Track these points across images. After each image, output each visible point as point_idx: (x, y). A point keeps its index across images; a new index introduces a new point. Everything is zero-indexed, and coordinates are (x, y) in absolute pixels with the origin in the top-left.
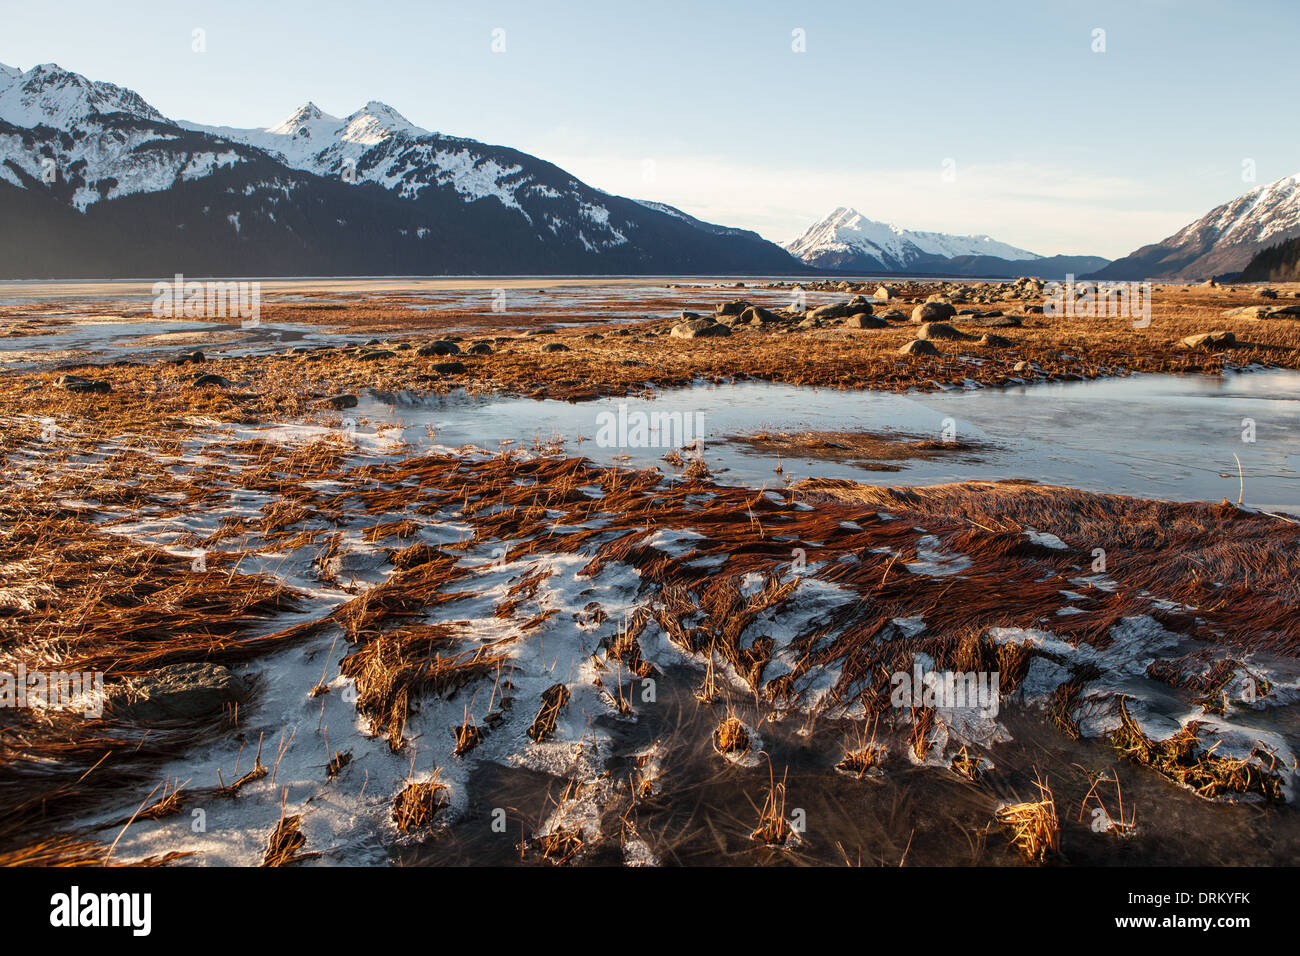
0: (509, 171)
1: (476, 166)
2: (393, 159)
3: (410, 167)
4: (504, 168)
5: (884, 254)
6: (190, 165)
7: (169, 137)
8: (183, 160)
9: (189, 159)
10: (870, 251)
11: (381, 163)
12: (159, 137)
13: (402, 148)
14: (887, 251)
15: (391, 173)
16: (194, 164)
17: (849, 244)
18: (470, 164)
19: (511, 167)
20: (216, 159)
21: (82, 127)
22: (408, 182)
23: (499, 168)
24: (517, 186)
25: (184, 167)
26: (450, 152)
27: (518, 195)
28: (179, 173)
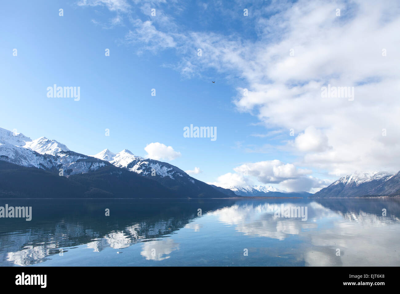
0: (169, 169)
1: (161, 167)
2: (138, 165)
3: (144, 168)
4: (168, 168)
5: (247, 191)
6: (92, 166)
7: (85, 158)
8: (90, 165)
9: (92, 164)
10: (243, 190)
11: (134, 166)
12: (82, 158)
13: (140, 162)
14: (248, 191)
15: (138, 169)
16: (93, 166)
17: (238, 189)
18: (159, 167)
19: (170, 168)
20: (99, 164)
21: (59, 155)
22: (144, 172)
23: (167, 168)
24: (172, 173)
25: (91, 166)
26: (153, 164)
27: (173, 175)
28: (89, 168)
